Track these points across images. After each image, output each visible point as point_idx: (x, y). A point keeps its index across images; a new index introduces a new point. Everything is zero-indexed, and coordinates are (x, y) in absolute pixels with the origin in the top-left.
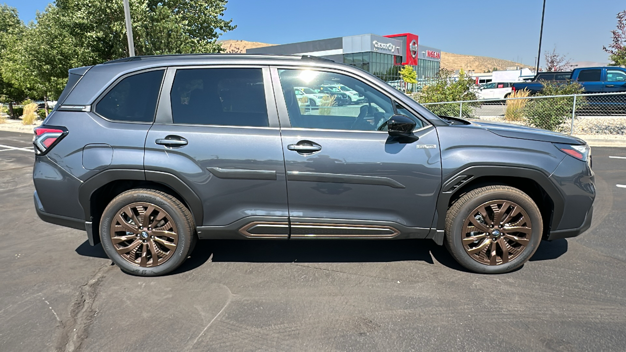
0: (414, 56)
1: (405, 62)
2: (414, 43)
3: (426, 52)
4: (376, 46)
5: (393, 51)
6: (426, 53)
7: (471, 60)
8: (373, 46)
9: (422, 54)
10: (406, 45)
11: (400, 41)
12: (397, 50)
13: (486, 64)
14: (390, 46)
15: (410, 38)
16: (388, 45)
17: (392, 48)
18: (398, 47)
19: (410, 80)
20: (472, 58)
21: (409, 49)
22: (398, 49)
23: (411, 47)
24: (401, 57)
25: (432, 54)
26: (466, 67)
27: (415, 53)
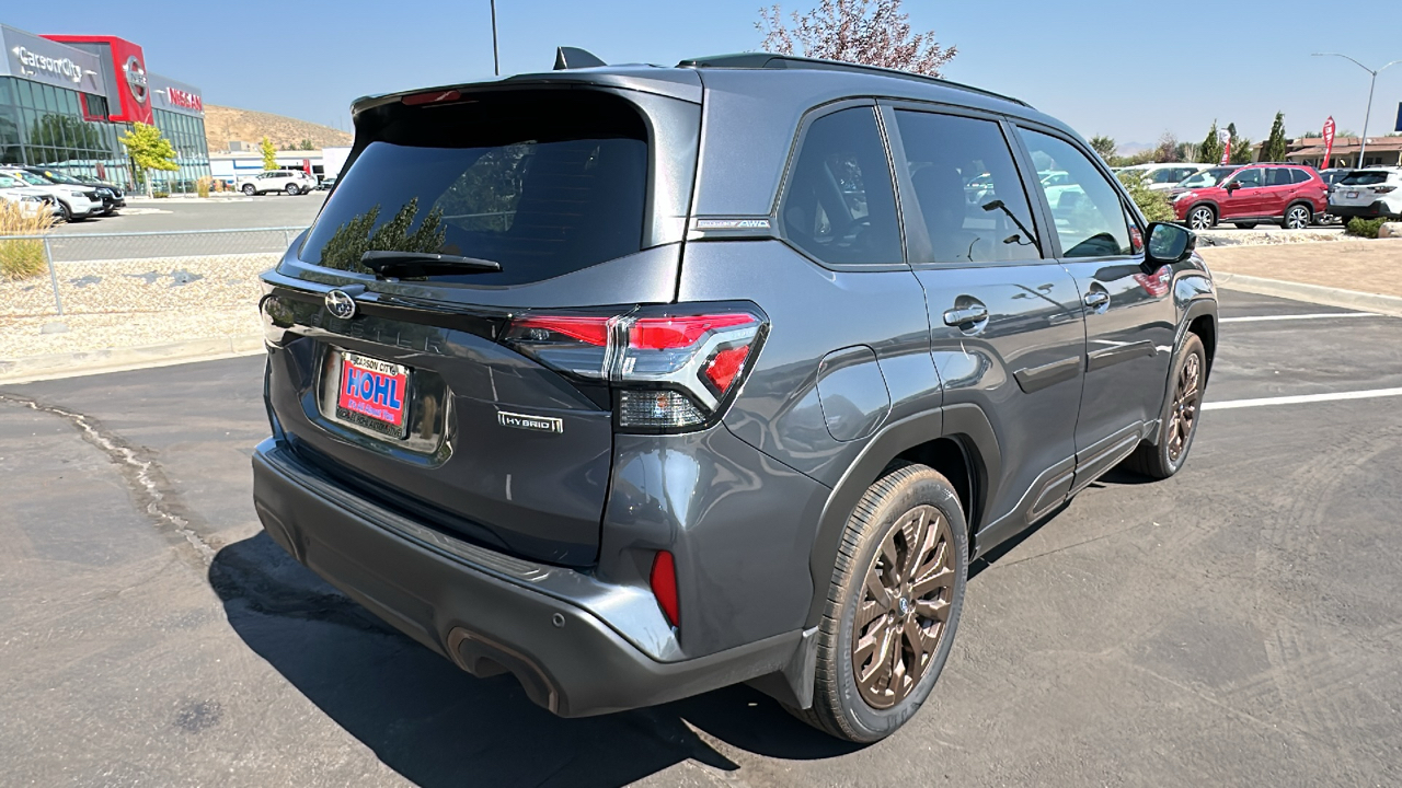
0: (139, 98)
1: (120, 113)
2: (135, 66)
3: (165, 90)
4: (25, 60)
5: (76, 80)
6: (166, 94)
7: (235, 119)
8: (14, 61)
9: (158, 97)
10: (112, 68)
11: (93, 53)
12: (87, 80)
13: (272, 130)
14: (66, 65)
15: (117, 50)
16: (60, 62)
17: (76, 72)
18: (89, 72)
19: (159, 162)
20: (236, 115)
21: (125, 80)
22: (90, 75)
23: (128, 77)
24: (104, 99)
25: (182, 98)
26: (225, 134)
27: (141, 91)
